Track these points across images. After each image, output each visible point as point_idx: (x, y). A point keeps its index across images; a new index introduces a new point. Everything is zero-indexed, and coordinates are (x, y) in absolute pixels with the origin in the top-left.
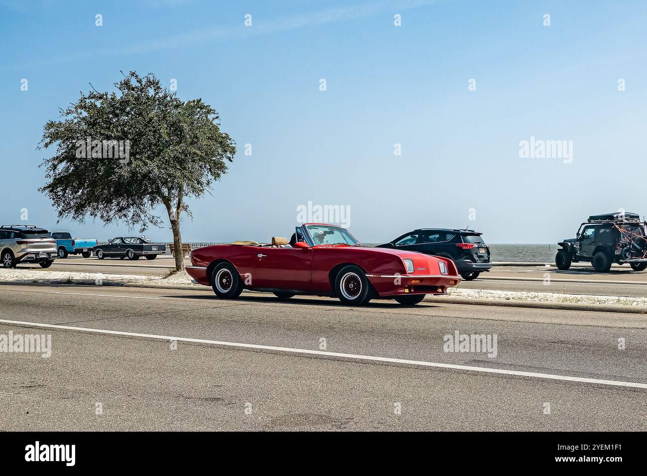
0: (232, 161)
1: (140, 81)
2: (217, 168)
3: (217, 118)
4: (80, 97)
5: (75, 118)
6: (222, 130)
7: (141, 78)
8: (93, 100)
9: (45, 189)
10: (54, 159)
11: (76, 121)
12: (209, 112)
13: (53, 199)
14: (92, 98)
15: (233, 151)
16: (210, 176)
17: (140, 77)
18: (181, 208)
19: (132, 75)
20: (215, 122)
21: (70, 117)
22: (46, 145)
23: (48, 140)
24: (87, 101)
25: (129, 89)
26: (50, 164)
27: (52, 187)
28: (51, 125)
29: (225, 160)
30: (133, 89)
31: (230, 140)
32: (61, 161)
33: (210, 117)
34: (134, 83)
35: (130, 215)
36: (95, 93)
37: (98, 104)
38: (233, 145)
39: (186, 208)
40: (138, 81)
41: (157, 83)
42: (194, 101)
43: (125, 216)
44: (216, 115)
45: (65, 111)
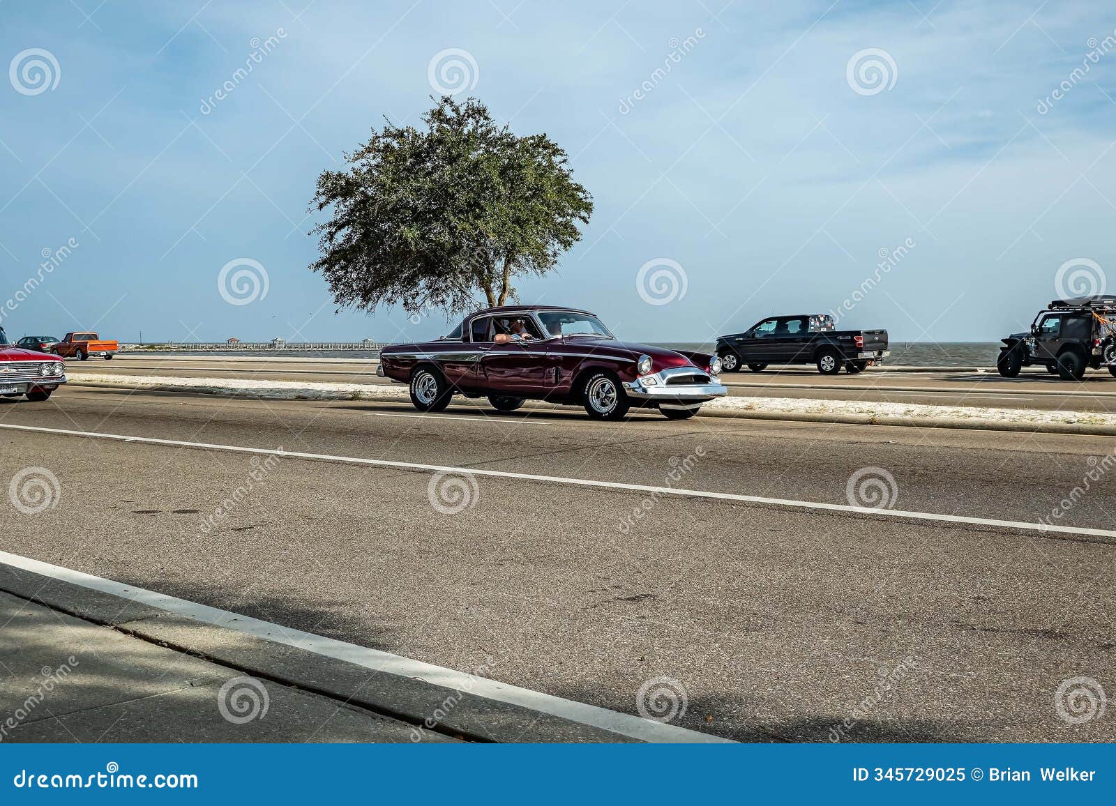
0: (587, 223)
1: (456, 110)
2: (566, 235)
3: (564, 161)
4: (371, 136)
5: (363, 165)
6: (574, 180)
7: (457, 105)
8: (389, 140)
9: (318, 265)
10: (331, 225)
11: (365, 169)
12: (556, 152)
13: (331, 281)
14: (389, 136)
15: (588, 208)
16: (557, 246)
17: (457, 103)
18: (506, 295)
19: (446, 101)
20: (564, 167)
21: (357, 165)
22: (321, 206)
23: (323, 199)
24: (382, 140)
25: (441, 121)
26: (325, 231)
27: (328, 263)
28: (327, 176)
29: (576, 222)
30: (448, 121)
31: (584, 192)
32: (341, 227)
33: (557, 159)
34: (449, 112)
35: (450, 300)
36: (391, 130)
37: (395, 144)
38: (588, 201)
39: (511, 294)
40: (453, 111)
41: (484, 111)
42: (533, 138)
43: (443, 302)
44: (564, 158)
45: (352, 156)
